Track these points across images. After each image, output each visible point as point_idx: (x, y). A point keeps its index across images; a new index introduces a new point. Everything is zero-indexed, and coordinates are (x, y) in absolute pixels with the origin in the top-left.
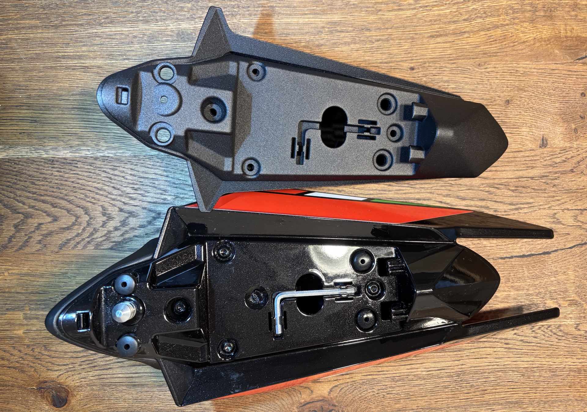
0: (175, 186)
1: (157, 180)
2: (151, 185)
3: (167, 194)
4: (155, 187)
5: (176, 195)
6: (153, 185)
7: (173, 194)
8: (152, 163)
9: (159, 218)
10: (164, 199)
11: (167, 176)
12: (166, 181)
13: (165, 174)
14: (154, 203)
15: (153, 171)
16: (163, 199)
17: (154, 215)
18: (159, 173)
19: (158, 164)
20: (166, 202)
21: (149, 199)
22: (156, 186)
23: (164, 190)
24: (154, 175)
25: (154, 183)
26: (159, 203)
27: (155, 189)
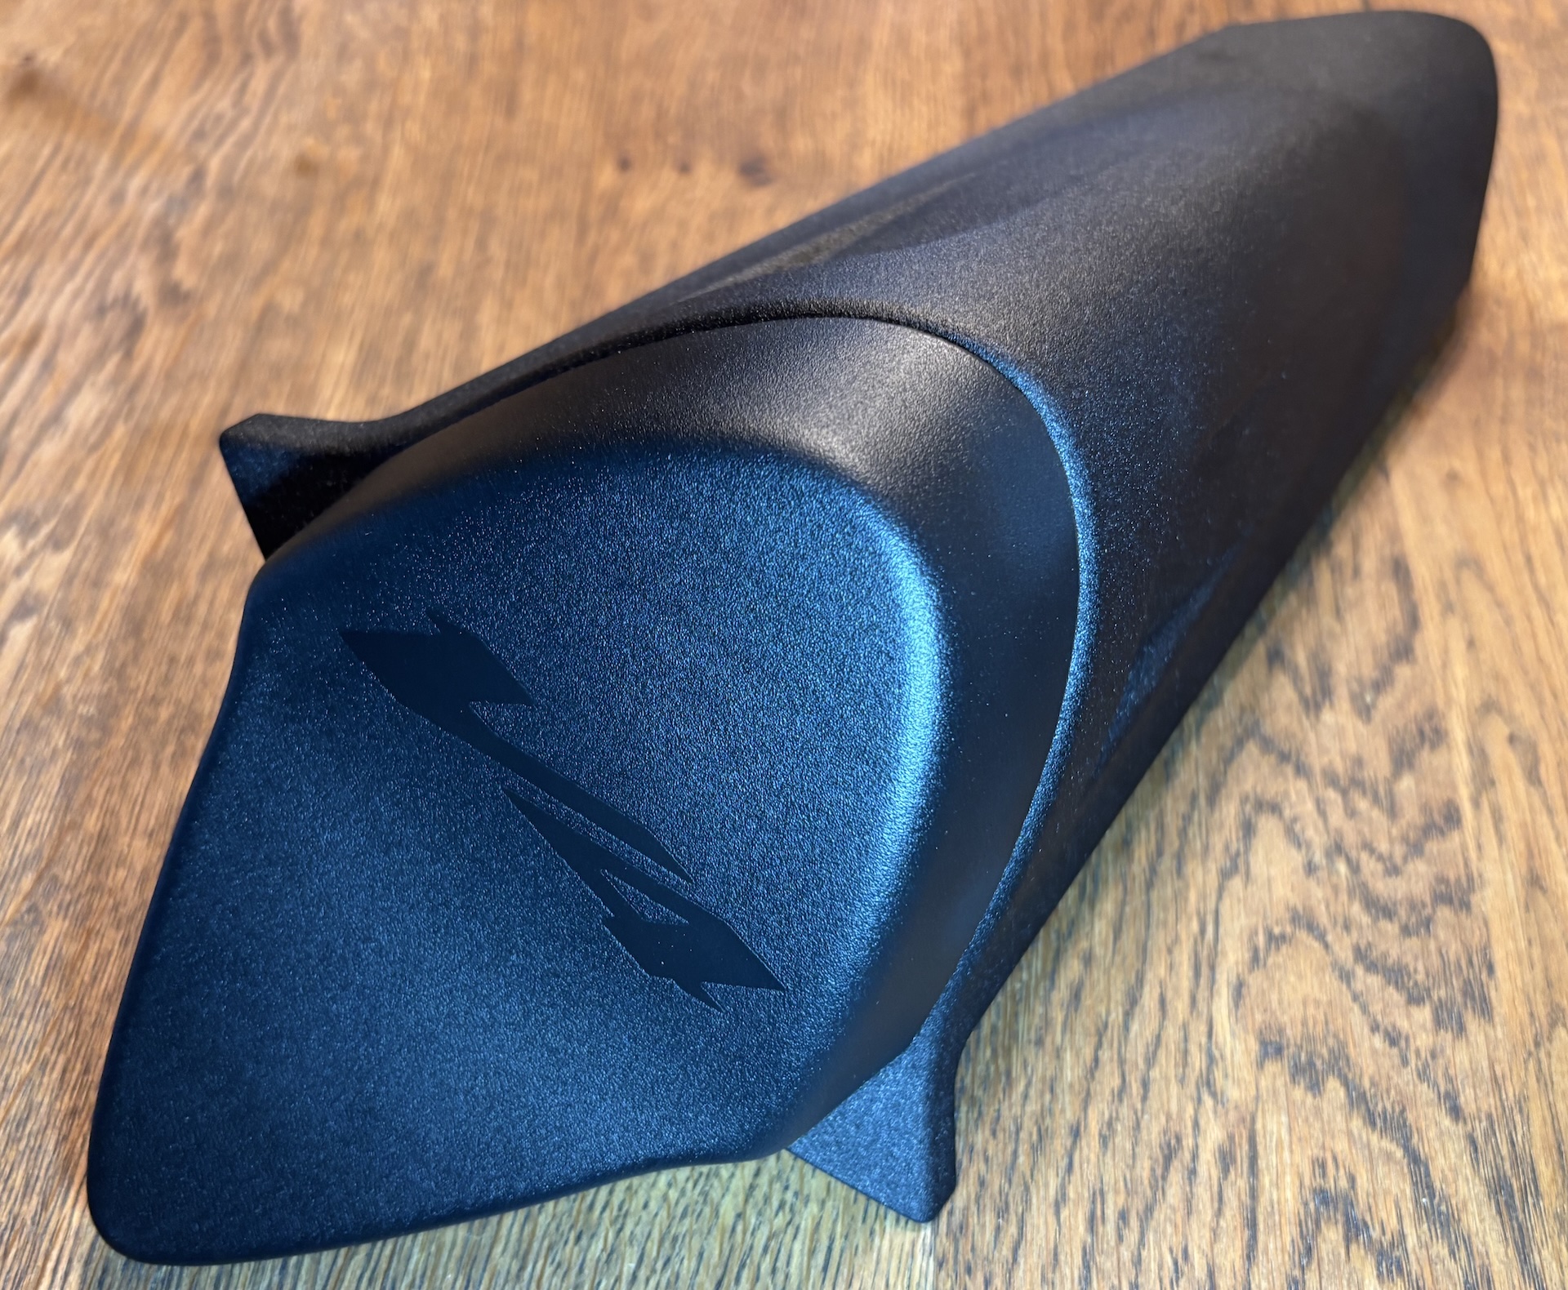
0: (1135, 1088)
1: (1098, 1196)
2: (1132, 1236)
3: (1188, 1142)
4: (1149, 1210)
5: (1191, 1089)
6: (1134, 1222)
7: (1190, 1111)
8: (990, 1219)
9: (1350, 1203)
10: (1226, 1159)
11: (1076, 1133)
12: (1104, 1141)
13: (1059, 1144)
14: (1252, 1224)
15: (1040, 1219)
16: (1225, 1171)
17: (1332, 1235)
18: (1053, 1183)
19: (996, 1181)
20: (1242, 1153)
21: (1230, 1254)
22: (1138, 1205)
23: (1168, 1159)
24: (1064, 1213)
25: (1123, 1216)
26: (1254, 1194)
27: (1160, 1214)
